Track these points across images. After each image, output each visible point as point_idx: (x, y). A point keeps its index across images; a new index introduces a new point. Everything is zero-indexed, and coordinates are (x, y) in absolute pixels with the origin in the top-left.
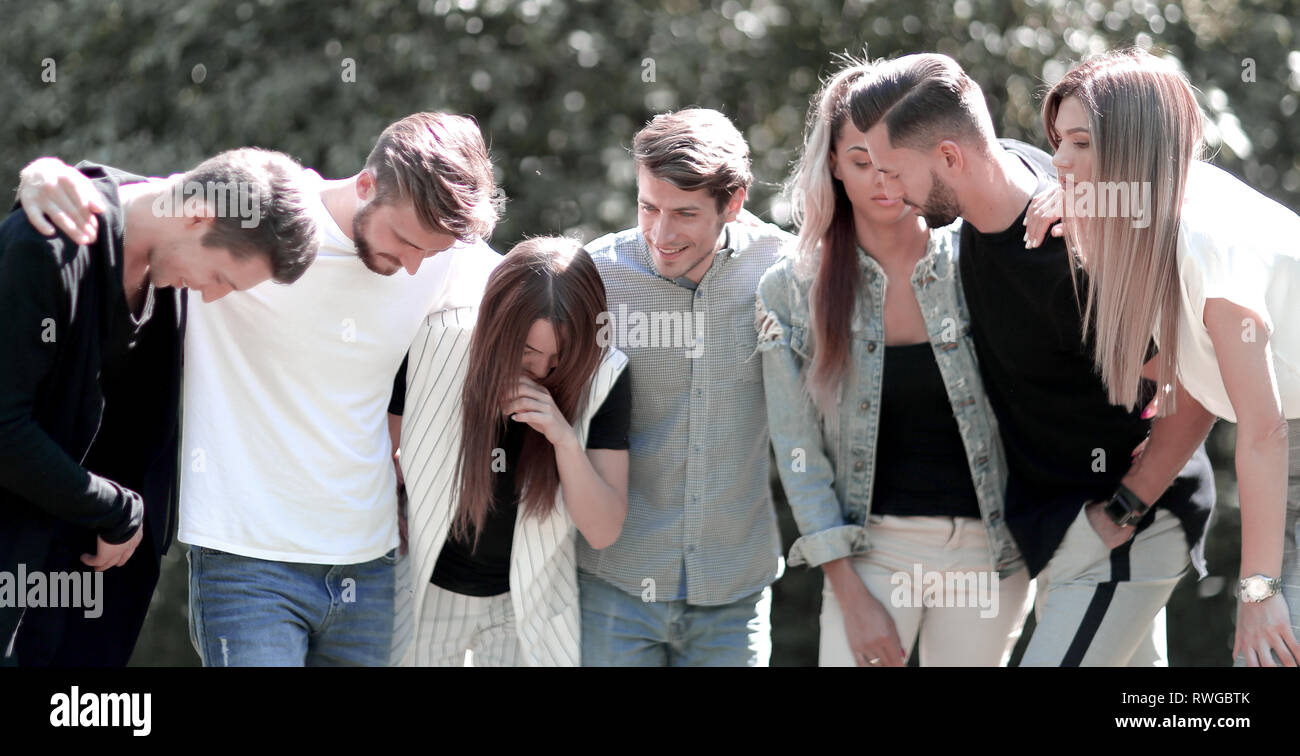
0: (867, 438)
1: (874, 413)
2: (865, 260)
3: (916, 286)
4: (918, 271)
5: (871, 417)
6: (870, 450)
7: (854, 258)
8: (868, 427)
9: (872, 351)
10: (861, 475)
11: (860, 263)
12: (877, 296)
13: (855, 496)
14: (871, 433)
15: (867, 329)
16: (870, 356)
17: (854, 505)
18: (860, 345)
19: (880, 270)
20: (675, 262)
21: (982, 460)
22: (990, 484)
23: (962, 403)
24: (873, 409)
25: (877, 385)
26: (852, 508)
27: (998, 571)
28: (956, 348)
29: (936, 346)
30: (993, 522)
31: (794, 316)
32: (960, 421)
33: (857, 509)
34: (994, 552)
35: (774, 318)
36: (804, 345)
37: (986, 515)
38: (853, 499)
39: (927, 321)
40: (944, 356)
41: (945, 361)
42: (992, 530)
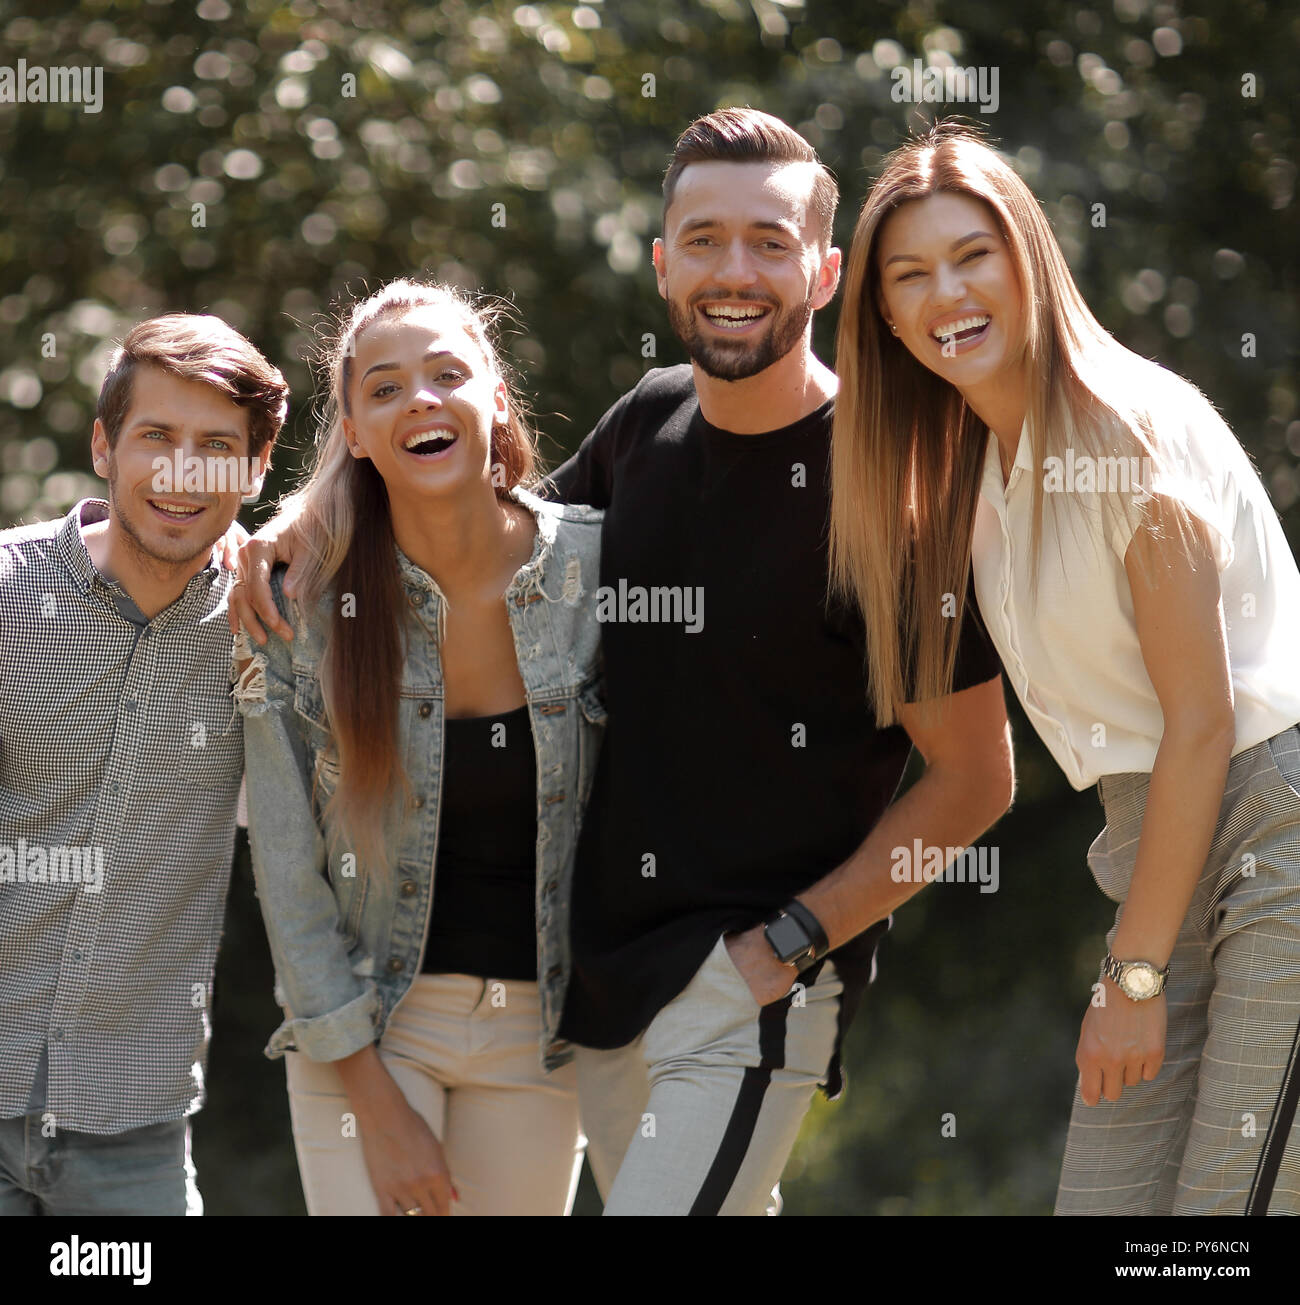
0: (421, 849)
1: (431, 812)
2: (411, 573)
3: (512, 606)
4: (518, 584)
5: (431, 818)
6: (428, 867)
7: (395, 570)
8: (424, 834)
9: (425, 716)
10: (413, 903)
11: (403, 575)
12: (432, 628)
13: (402, 933)
14: (427, 842)
15: (418, 680)
16: (424, 724)
17: (398, 946)
18: (407, 709)
19: (436, 588)
20: (185, 531)
21: (552, 886)
22: (555, 923)
23: (550, 800)
24: (431, 806)
25: (436, 768)
26: (395, 952)
27: (548, 1058)
28: (562, 713)
29: (535, 706)
30: (551, 982)
31: (297, 660)
32: (543, 827)
33: (403, 953)
34: (547, 1029)
35: (261, 666)
36: (314, 707)
37: (543, 970)
38: (397, 939)
39: (522, 664)
40: (544, 722)
41: (545, 734)
42: (548, 994)
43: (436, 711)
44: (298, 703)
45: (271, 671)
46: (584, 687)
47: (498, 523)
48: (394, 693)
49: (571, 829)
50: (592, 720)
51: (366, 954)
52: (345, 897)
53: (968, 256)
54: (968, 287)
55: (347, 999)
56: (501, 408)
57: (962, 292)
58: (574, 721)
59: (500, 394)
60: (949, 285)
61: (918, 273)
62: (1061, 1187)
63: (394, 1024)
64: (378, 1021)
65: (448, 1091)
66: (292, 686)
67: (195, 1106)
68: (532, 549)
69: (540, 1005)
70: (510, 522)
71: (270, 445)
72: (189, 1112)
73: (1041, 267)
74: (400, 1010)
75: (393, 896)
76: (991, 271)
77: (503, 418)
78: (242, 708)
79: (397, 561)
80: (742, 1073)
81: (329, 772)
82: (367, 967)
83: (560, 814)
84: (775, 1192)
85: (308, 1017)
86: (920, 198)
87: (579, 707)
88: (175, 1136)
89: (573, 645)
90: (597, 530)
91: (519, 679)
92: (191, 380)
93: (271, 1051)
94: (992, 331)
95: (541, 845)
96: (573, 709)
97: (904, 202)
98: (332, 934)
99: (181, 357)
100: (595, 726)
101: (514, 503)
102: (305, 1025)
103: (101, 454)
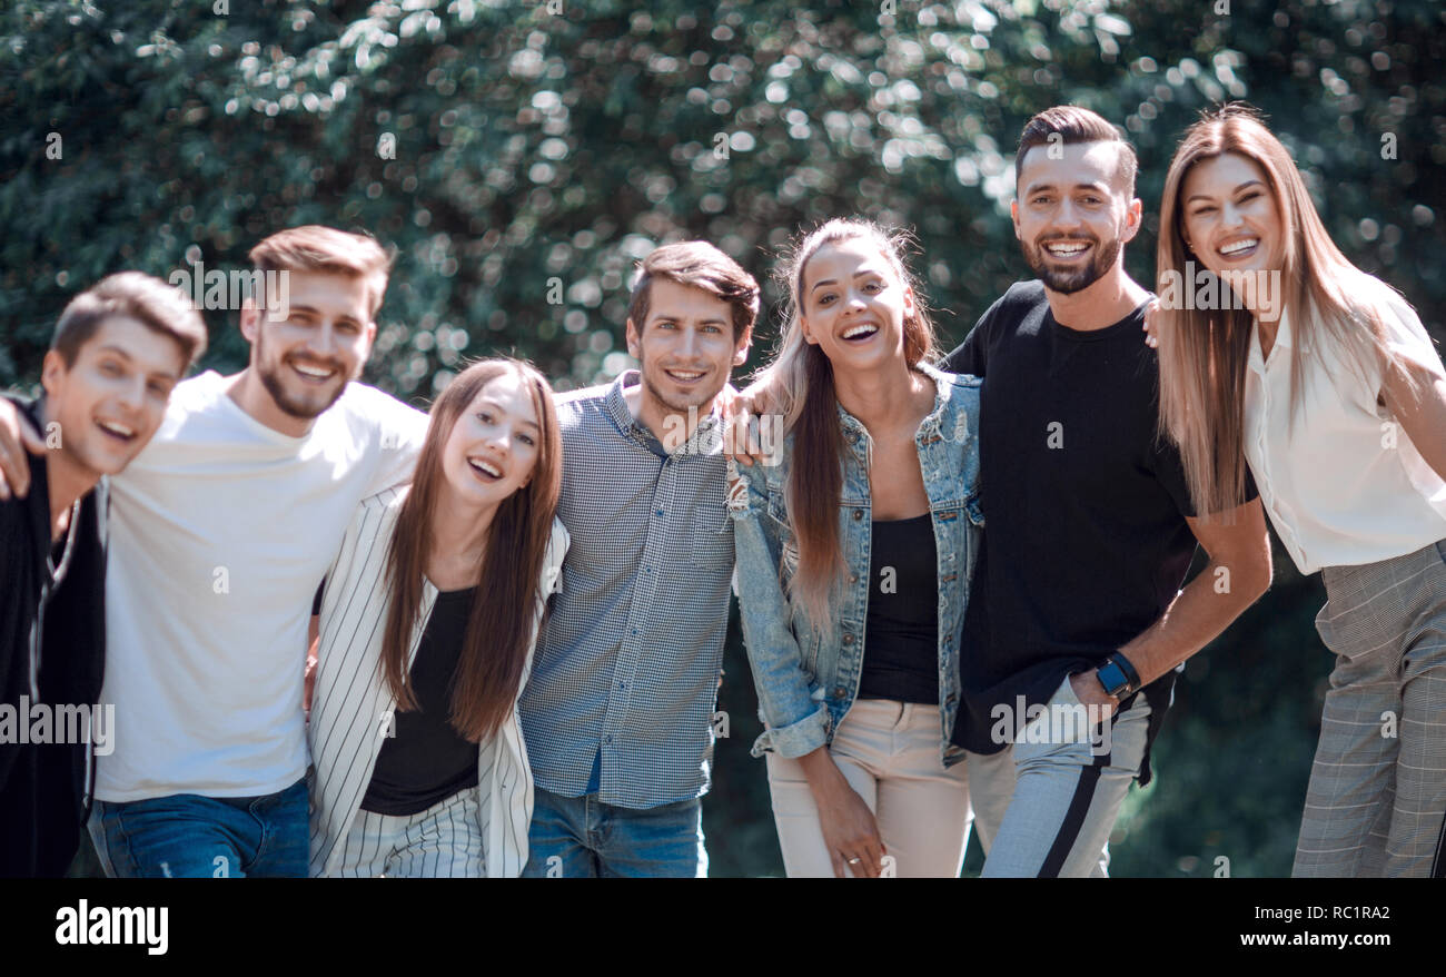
0: (856, 613)
1: (863, 586)
2: (846, 420)
3: (920, 445)
4: (923, 430)
5: (862, 590)
6: (860, 624)
7: (837, 420)
8: (857, 601)
9: (858, 519)
10: (851, 649)
11: (841, 422)
12: (863, 459)
13: (843, 670)
14: (860, 607)
15: (853, 494)
16: (857, 524)
17: (842, 680)
18: (845, 513)
19: (864, 430)
20: (693, 389)
21: (949, 639)
22: (951, 665)
23: (946, 579)
24: (862, 581)
25: (866, 555)
26: (840, 683)
27: (945, 758)
28: (954, 519)
29: (935, 513)
30: (948, 707)
31: (769, 481)
32: (941, 596)
33: (846, 684)
34: (945, 738)
35: (746, 484)
36: (781, 513)
37: (943, 698)
38: (841, 674)
39: (926, 484)
40: (942, 525)
41: (942, 531)
42: (947, 714)
43: (866, 515)
44: (770, 509)
45: (752, 489)
46: (969, 501)
47: (907, 385)
48: (836, 504)
49: (963, 599)
50: (975, 523)
51: (820, 686)
52: (805, 645)
53: (1245, 198)
54: (1245, 219)
55: (806, 715)
56: (909, 305)
57: (1240, 223)
58: (963, 524)
59: (908, 296)
60: (1232, 218)
61: (1210, 209)
62: (1298, 849)
63: (839, 734)
64: (829, 730)
65: (878, 781)
66: (767, 498)
67: (704, 790)
68: (934, 404)
69: (941, 720)
70: (917, 385)
71: (749, 330)
72: (699, 795)
73: (1295, 205)
74: (844, 723)
75: (838, 645)
76: (1261, 207)
77: (911, 313)
78: (733, 515)
79: (838, 413)
80: (1080, 771)
81: (792, 557)
82: (821, 694)
83: (954, 588)
84: (1105, 850)
85: (779, 727)
86: (1212, 157)
87: (966, 515)
88: (690, 812)
89: (962, 472)
90: (977, 391)
91: (924, 495)
92: (689, 285)
93: (755, 752)
94: (1261, 248)
95: (941, 610)
96: (962, 516)
97: (1201, 159)
98: (796, 670)
99: (681, 270)
100: (978, 527)
101: (921, 372)
102: (777, 733)
103: (634, 342)
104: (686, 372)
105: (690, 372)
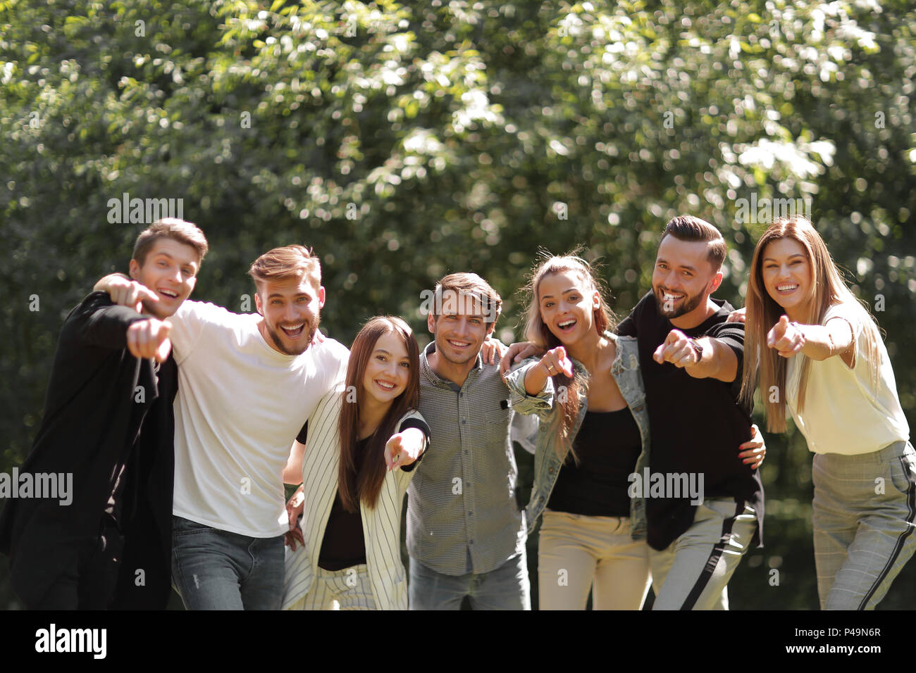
3: (614, 375)
4: (615, 366)
20: (463, 352)
28: (642, 409)
29: (633, 409)
40: (638, 414)
41: (639, 418)
53: (793, 263)
56: (596, 302)
57: (789, 275)
59: (597, 297)
60: (785, 272)
61: (774, 266)
65: (599, 561)
76: (801, 269)
77: (597, 307)
86: (779, 239)
94: (798, 290)
97: (773, 239)
101: (606, 336)
103: (431, 324)
104: (459, 342)
105: (462, 342)
